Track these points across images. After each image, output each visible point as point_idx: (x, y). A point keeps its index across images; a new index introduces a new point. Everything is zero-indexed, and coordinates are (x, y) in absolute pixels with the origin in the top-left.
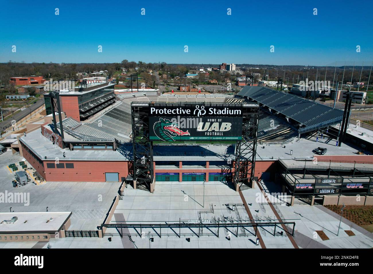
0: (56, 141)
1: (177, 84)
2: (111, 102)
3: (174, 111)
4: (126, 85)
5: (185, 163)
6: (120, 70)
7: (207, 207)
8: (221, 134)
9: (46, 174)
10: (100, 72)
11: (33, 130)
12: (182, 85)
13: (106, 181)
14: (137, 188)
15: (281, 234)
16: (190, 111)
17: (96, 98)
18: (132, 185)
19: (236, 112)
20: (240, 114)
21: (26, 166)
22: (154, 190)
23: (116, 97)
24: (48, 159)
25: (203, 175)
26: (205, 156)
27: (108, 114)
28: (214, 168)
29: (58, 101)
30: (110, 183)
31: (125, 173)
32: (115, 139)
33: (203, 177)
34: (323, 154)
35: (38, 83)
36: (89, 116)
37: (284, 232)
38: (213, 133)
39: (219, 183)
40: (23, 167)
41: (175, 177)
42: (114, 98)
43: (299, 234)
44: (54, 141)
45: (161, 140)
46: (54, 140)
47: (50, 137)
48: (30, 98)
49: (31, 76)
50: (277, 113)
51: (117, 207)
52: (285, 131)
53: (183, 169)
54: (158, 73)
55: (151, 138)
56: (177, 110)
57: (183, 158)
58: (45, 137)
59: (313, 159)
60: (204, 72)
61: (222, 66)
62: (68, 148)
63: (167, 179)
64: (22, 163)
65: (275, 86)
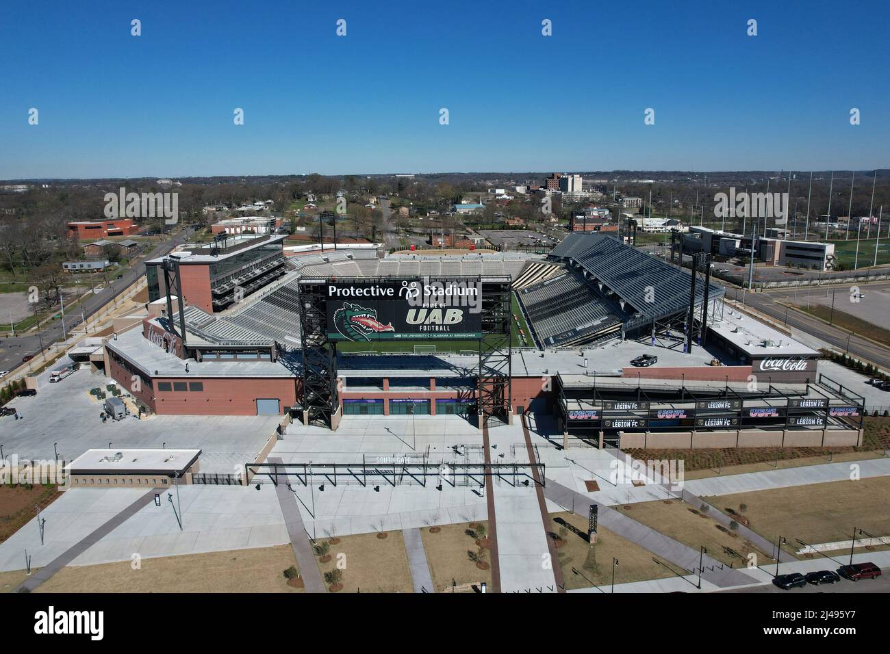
0: (170, 347)
1: (429, 231)
2: (277, 275)
3: (367, 291)
4: (311, 235)
5: (395, 382)
6: (303, 198)
7: (421, 449)
8: (446, 328)
9: (156, 403)
10: (257, 204)
11: (126, 330)
12: (440, 231)
13: (257, 414)
14: (308, 424)
15: (526, 483)
16: (393, 291)
17: (244, 267)
18: (302, 420)
21: (119, 392)
22: (338, 427)
23: (287, 263)
24: (161, 374)
25: (426, 404)
27: (268, 299)
28: (445, 390)
29: (178, 276)
30: (266, 417)
31: (291, 400)
32: (277, 343)
33: (426, 407)
34: (646, 366)
35: (123, 234)
36: (230, 304)
37: (531, 482)
38: (433, 327)
39: (454, 417)
40: (115, 393)
41: (377, 406)
42: (283, 265)
43: (554, 483)
44: (167, 348)
45: (347, 340)
46: (167, 344)
47: (161, 341)
48: (110, 268)
50: (610, 293)
51: (273, 449)
53: (390, 392)
54: (389, 202)
55: (331, 336)
56: (372, 289)
57: (389, 373)
58: (151, 340)
59: (620, 374)
60: (505, 196)
61: (550, 181)
62: (193, 359)
63: (364, 411)
64: (111, 388)
65: (658, 229)
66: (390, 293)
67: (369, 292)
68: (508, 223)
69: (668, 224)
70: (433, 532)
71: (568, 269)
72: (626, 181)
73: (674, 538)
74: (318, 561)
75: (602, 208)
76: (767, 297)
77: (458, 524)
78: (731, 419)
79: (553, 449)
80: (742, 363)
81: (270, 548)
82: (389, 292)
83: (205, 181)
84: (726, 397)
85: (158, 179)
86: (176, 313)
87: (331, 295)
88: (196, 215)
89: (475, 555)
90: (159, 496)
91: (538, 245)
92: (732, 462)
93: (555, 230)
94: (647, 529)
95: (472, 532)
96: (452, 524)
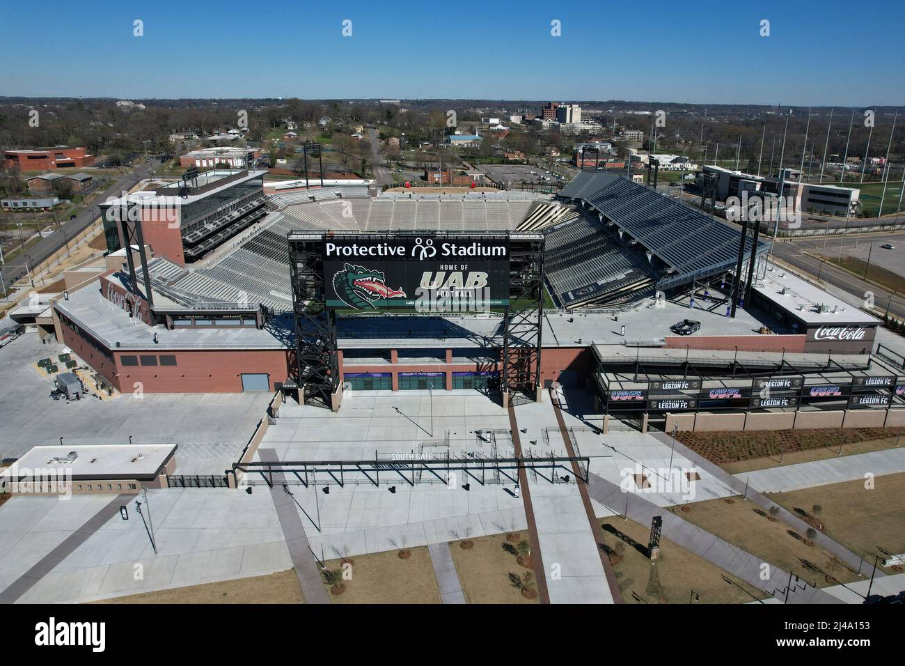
0: (135, 310)
1: (423, 165)
2: (257, 216)
3: (373, 249)
4: (293, 169)
5: (403, 353)
6: (282, 126)
7: (439, 435)
9: (120, 379)
10: (230, 132)
11: (81, 287)
13: (243, 391)
14: (305, 404)
15: (567, 479)
16: (404, 250)
17: (220, 209)
18: (296, 399)
19: (496, 250)
20: (504, 254)
21: (74, 363)
22: (339, 407)
23: (268, 203)
24: (124, 347)
25: (441, 378)
26: (445, 338)
27: (248, 246)
28: (463, 362)
30: (253, 395)
31: (282, 375)
32: (260, 304)
33: (441, 381)
34: (689, 334)
35: (74, 166)
36: (205, 252)
37: (572, 477)
39: (473, 392)
40: (69, 366)
41: (384, 381)
42: (263, 205)
43: (598, 478)
44: (131, 311)
45: (349, 308)
46: (130, 307)
47: (123, 302)
48: (60, 206)
49: (57, 146)
50: (633, 243)
51: (265, 438)
52: (639, 283)
53: (399, 365)
54: (377, 132)
55: (329, 303)
56: (379, 247)
57: (398, 343)
58: (110, 300)
59: (663, 343)
60: (500, 127)
61: (546, 111)
62: (163, 325)
63: (369, 386)
64: (64, 358)
65: (665, 167)
66: (401, 252)
67: (375, 251)
68: (507, 158)
69: (675, 161)
70: (464, 548)
71: (580, 212)
72: (621, 112)
73: (742, 548)
74: (330, 592)
75: (603, 142)
76: (793, 247)
77: (493, 536)
78: (789, 399)
79: (590, 432)
80: (794, 330)
81: (269, 576)
82: (400, 250)
83: (171, 103)
84: (782, 372)
85: (117, 100)
86: (138, 268)
87: (328, 254)
88: (161, 145)
89: (519, 580)
90: (125, 508)
91: (542, 183)
92: (791, 448)
93: (557, 166)
94: (712, 536)
95: (511, 546)
96: (486, 536)
